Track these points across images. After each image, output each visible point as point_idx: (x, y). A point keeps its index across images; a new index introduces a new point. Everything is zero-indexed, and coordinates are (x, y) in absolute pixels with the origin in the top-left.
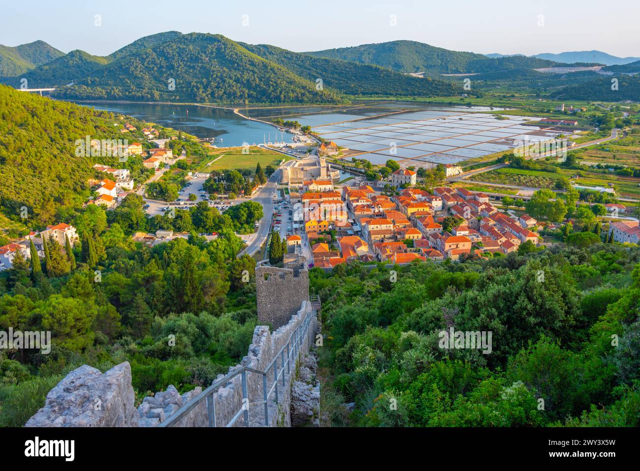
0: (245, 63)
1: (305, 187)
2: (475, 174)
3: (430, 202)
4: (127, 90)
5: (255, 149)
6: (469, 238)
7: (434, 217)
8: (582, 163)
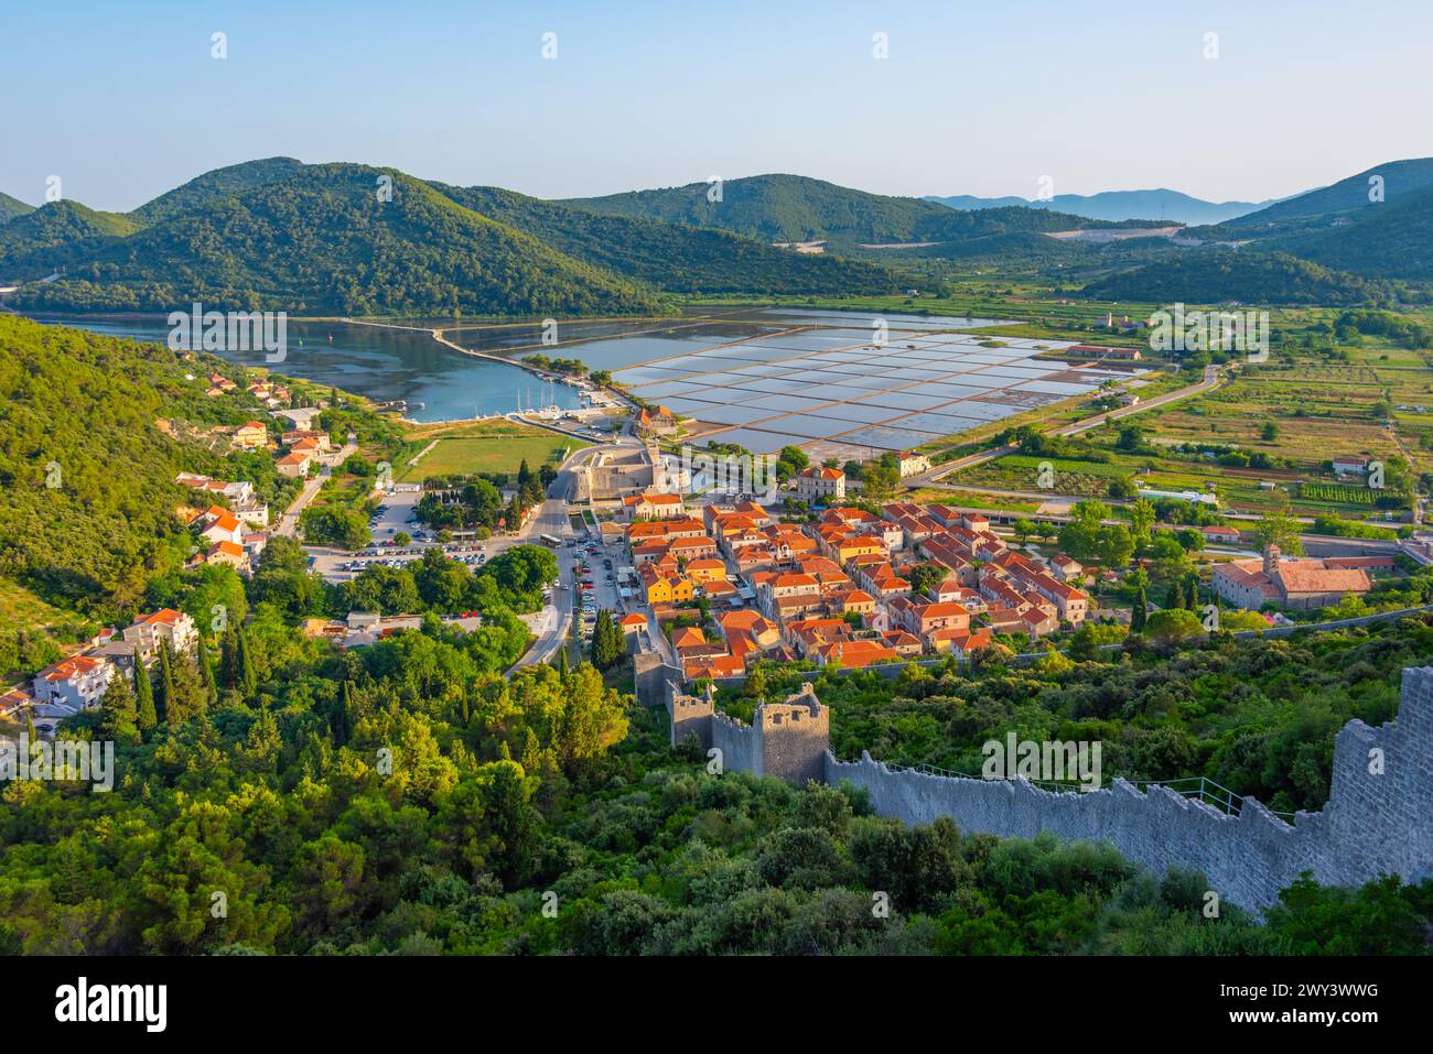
0: (450, 229)
1: (626, 510)
2: (954, 470)
3: (880, 533)
4: (185, 291)
5: (501, 426)
6: (965, 606)
7: (892, 565)
8: (1154, 441)
